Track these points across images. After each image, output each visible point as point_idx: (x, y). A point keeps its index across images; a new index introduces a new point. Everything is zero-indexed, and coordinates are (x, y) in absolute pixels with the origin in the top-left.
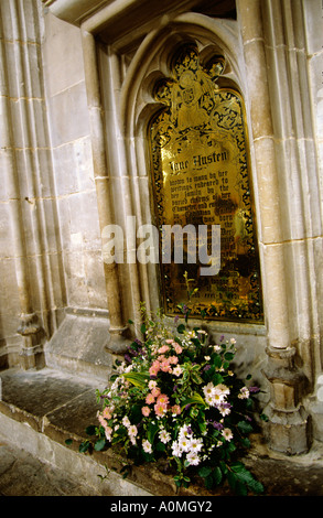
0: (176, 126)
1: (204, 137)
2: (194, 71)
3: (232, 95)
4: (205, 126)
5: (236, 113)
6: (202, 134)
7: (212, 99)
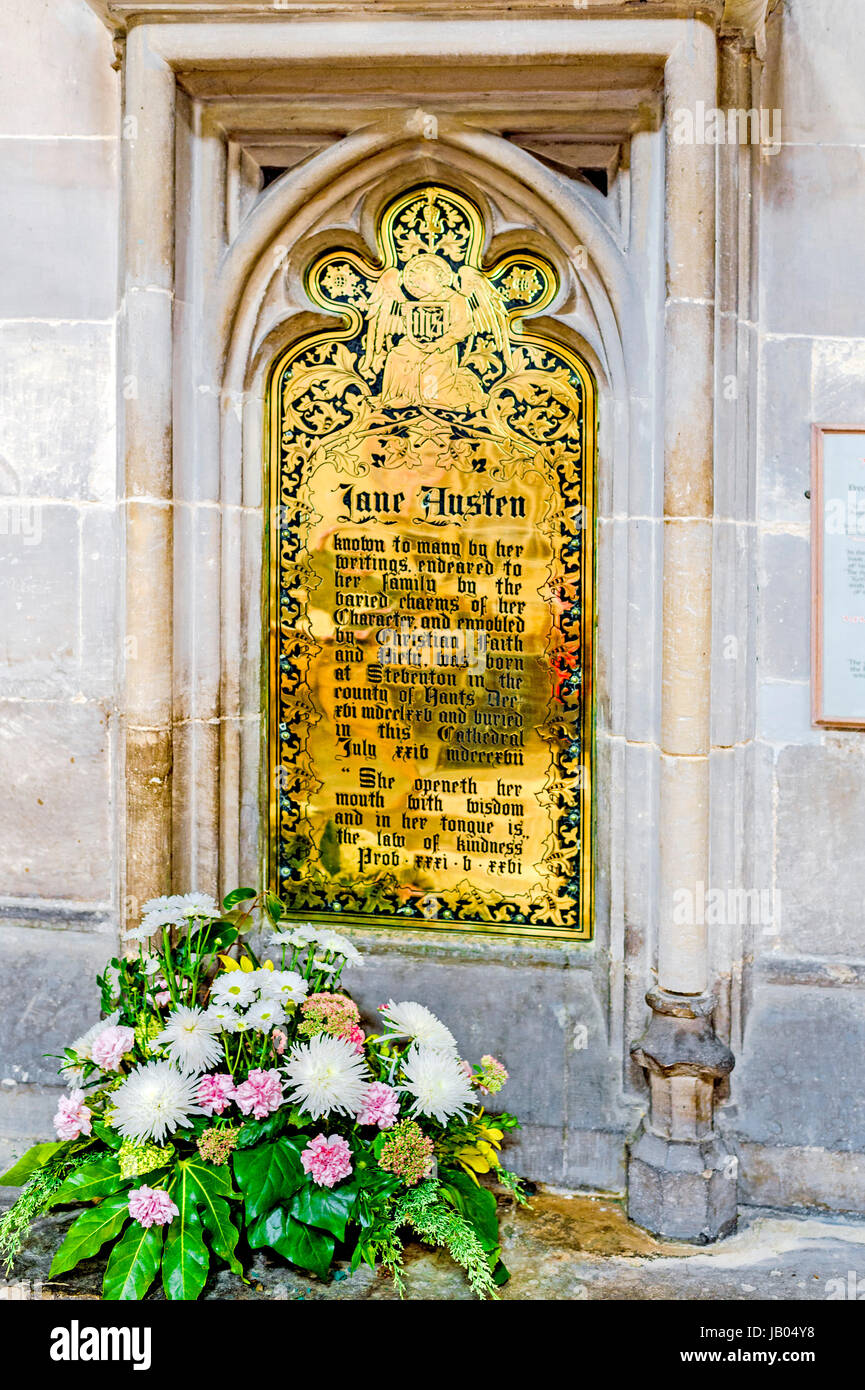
0: (376, 389)
1: (463, 444)
2: (456, 266)
3: (561, 363)
4: (470, 416)
5: (565, 409)
6: (457, 434)
7: (500, 355)
